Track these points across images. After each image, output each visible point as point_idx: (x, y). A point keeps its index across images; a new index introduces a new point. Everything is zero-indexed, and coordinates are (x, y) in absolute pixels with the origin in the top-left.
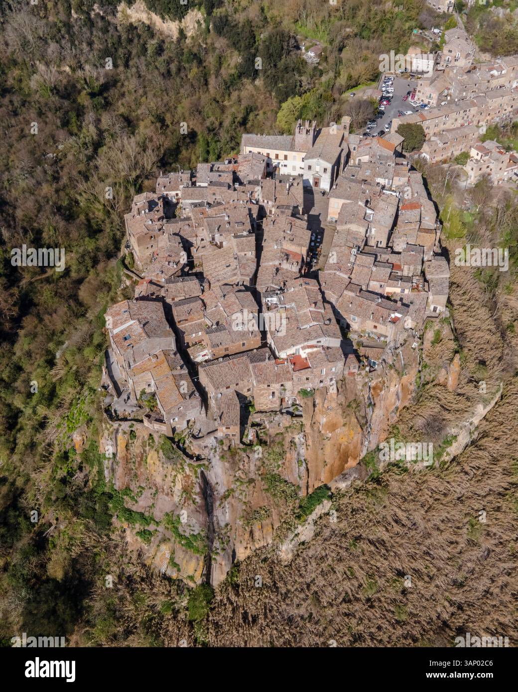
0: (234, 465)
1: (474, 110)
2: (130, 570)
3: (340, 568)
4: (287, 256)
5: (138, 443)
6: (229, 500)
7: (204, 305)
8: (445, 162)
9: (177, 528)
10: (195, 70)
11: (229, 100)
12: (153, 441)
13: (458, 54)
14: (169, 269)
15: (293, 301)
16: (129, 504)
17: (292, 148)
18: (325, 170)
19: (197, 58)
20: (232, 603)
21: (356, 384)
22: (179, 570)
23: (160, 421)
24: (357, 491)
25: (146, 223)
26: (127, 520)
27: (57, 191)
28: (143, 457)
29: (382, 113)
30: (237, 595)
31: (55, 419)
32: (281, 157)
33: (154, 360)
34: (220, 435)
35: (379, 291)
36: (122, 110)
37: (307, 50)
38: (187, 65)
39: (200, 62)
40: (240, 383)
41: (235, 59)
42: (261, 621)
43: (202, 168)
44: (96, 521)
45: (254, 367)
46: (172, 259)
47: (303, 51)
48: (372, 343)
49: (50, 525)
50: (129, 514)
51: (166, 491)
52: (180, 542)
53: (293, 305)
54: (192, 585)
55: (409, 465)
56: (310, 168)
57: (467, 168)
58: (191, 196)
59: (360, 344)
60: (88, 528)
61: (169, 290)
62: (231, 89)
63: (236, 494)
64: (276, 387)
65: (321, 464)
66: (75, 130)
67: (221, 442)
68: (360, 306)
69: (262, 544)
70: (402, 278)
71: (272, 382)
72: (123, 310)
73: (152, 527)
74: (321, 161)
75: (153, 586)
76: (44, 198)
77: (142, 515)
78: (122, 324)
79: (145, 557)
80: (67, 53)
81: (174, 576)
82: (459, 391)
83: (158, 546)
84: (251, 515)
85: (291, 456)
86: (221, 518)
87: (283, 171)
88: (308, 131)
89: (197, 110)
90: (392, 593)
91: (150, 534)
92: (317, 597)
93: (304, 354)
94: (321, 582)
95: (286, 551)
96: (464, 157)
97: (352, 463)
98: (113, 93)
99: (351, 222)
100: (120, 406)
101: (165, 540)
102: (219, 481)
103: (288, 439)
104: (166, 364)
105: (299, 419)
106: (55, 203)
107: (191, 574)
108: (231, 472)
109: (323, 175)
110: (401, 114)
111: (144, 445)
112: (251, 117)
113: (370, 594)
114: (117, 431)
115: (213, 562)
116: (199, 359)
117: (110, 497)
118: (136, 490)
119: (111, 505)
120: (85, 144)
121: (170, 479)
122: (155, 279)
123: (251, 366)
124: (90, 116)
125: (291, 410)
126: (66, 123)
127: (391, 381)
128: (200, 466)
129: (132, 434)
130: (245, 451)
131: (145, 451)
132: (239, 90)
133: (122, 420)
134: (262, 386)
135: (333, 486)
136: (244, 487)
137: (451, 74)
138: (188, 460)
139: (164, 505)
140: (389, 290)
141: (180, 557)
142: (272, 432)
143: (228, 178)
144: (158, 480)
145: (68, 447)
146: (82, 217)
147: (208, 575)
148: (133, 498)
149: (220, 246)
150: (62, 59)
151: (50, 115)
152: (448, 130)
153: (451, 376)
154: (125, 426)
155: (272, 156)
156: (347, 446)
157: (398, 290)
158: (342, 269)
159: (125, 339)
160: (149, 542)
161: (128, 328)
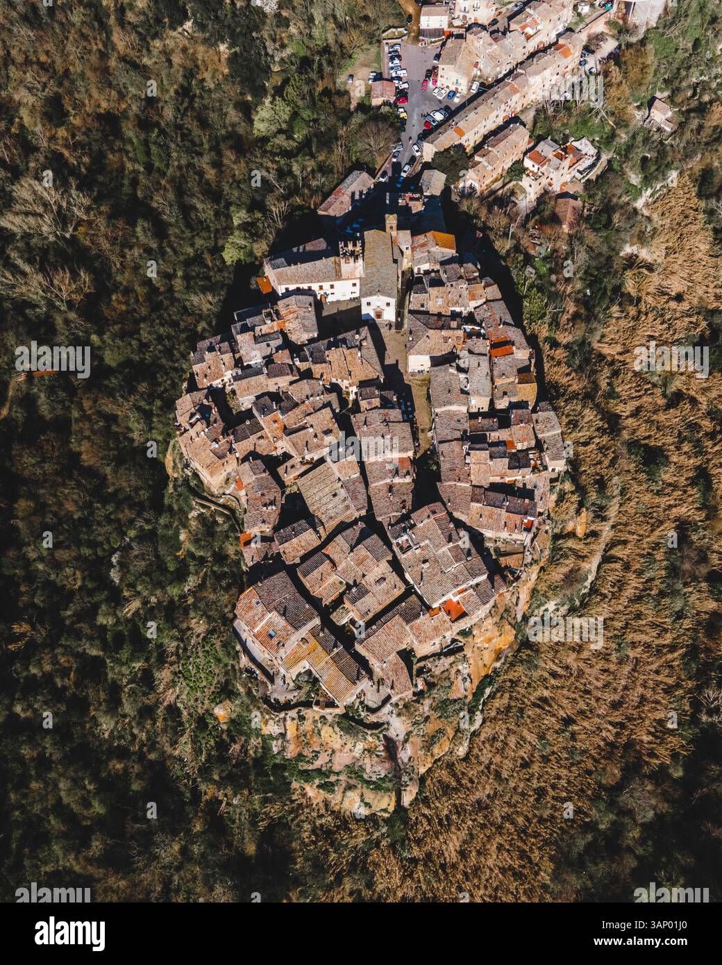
0: (410, 715)
3: (512, 740)
4: (396, 469)
5: (308, 723)
6: (409, 740)
7: (332, 561)
8: (496, 180)
9: (362, 777)
12: (326, 720)
15: (427, 538)
16: (304, 767)
20: (426, 817)
21: (505, 600)
22: (371, 808)
25: (212, 447)
26: (305, 779)
28: (315, 731)
30: (429, 807)
33: (305, 646)
34: (394, 700)
45: (411, 628)
48: (508, 548)
49: (220, 802)
51: (344, 751)
52: (368, 788)
53: (427, 542)
54: (387, 815)
58: (247, 391)
59: (497, 550)
61: (287, 551)
63: (415, 734)
64: (436, 639)
65: (482, 669)
68: (490, 517)
71: (433, 637)
72: (254, 601)
73: (333, 778)
75: (351, 831)
77: (319, 771)
78: (261, 619)
79: (332, 804)
81: (366, 813)
83: (344, 794)
84: (430, 742)
85: (457, 680)
86: (404, 757)
91: (332, 784)
92: (498, 775)
93: (455, 598)
94: (498, 759)
99: (449, 402)
100: (278, 693)
101: (350, 787)
102: (398, 732)
103: (453, 671)
104: (318, 645)
105: (461, 653)
107: (384, 807)
108: (408, 721)
111: (315, 723)
114: (285, 719)
115: (403, 792)
116: (343, 621)
117: (283, 766)
118: (311, 755)
119: (286, 774)
121: (349, 745)
123: (407, 628)
128: (381, 731)
129: (302, 718)
130: (418, 699)
131: (316, 728)
134: (424, 644)
136: (421, 726)
139: (343, 760)
140: (509, 479)
141: (370, 798)
144: (336, 746)
147: (398, 802)
148: (308, 762)
153: (579, 525)
154: (292, 713)
157: (519, 477)
158: (462, 477)
159: (271, 637)
160: (333, 791)
161: (270, 624)
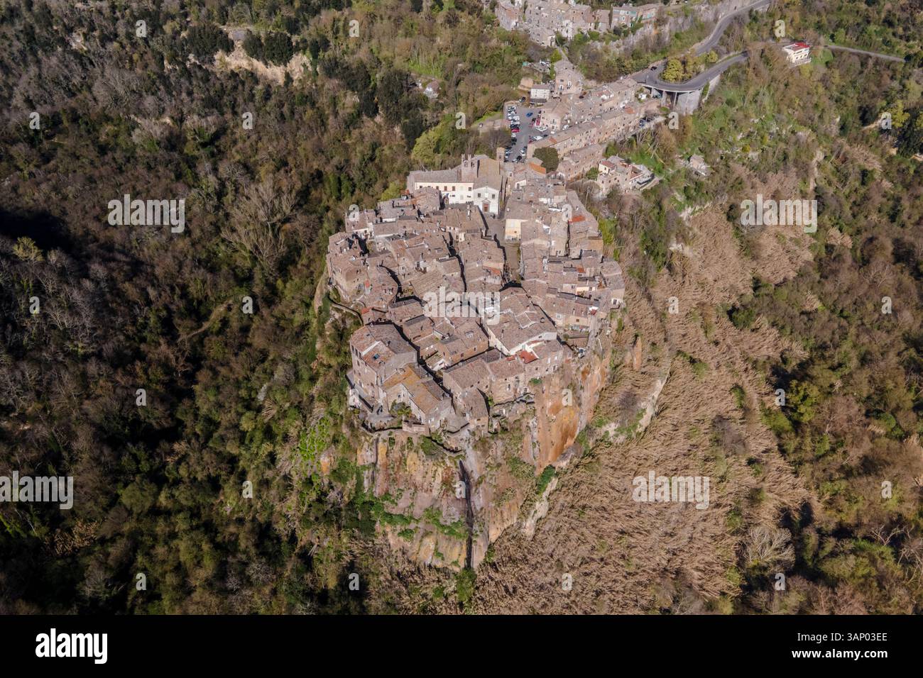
0: (485, 452)
1: (594, 131)
2: (399, 568)
3: (574, 535)
4: (489, 272)
5: (397, 448)
6: (483, 485)
7: (432, 321)
8: (578, 178)
9: (438, 521)
10: (310, 112)
11: (350, 137)
12: (412, 444)
13: (569, 83)
14: (387, 297)
15: (509, 307)
16: (389, 508)
17: (459, 179)
18: (493, 196)
19: (309, 99)
20: (492, 579)
21: (571, 370)
22: (443, 559)
23: (418, 423)
24: (577, 466)
25: (351, 260)
26: (389, 522)
27: (193, 244)
28: (402, 461)
29: (514, 140)
30: (497, 571)
31: (283, 454)
32: (450, 188)
33: (402, 373)
34: (472, 427)
35: (571, 292)
36: (238, 157)
37: (424, 86)
38: (301, 108)
39: (313, 104)
40: (481, 380)
41: (351, 100)
42: (521, 590)
43: (384, 206)
44: (360, 530)
45: (491, 366)
46: (386, 287)
47: (421, 87)
48: (576, 335)
49: (312, 544)
50: (389, 517)
51: (425, 487)
52: (442, 532)
53: (510, 310)
54: (457, 569)
55: (612, 439)
56: (479, 195)
57: (599, 182)
58: (383, 231)
59: (567, 337)
60: (353, 537)
61: (396, 313)
62: (351, 128)
63: (487, 480)
64: (512, 379)
65: (550, 445)
66: (191, 182)
67: (473, 434)
68: (562, 305)
69: (509, 523)
70: (586, 279)
71: (508, 376)
72: (366, 334)
73: (412, 526)
74: (489, 189)
75: (424, 576)
76: (181, 252)
77: (401, 516)
78: (368, 346)
79: (409, 554)
80: (166, 104)
81: (439, 565)
82: (643, 370)
83: (421, 541)
84: (500, 497)
85: (527, 439)
86: (477, 503)
87: (452, 201)
88: (472, 164)
89: (320, 150)
90: (619, 550)
91: (411, 531)
92: (560, 564)
93: (529, 349)
94: (561, 550)
95: (529, 528)
96: (594, 173)
97: (570, 442)
98: (223, 141)
99: (534, 237)
100: (374, 420)
101: (427, 534)
102: (473, 468)
103: (524, 425)
104: (413, 374)
105: (532, 405)
106: (194, 257)
107: (455, 560)
108: (483, 460)
109: (492, 201)
110: (532, 141)
111: (402, 449)
112: (377, 153)
113: (602, 554)
114: (377, 441)
115: (473, 545)
116: (436, 368)
117: (372, 504)
118: (396, 494)
119: (373, 512)
120: (208, 194)
121: (430, 474)
122: (376, 306)
123: (487, 365)
124: (205, 166)
125: (524, 398)
126: (179, 176)
127: (595, 364)
128: (458, 457)
129: (392, 441)
130: (492, 438)
131: (403, 455)
132: (360, 128)
133: (380, 430)
134: (500, 380)
135: (557, 465)
136: (494, 472)
137: (568, 101)
138: (448, 454)
139: (424, 500)
140: (579, 289)
141: (443, 545)
142: (511, 420)
143: (411, 212)
144: (419, 479)
145: (308, 474)
146: (225, 268)
147: (469, 559)
148: (393, 502)
149: (425, 272)
150: (162, 112)
151: (161, 169)
152: (576, 150)
153: (635, 356)
154: (384, 435)
155: (442, 189)
156: (568, 426)
157: (587, 289)
158: (540, 276)
159: (375, 358)
160: (412, 539)
161: (375, 349)
